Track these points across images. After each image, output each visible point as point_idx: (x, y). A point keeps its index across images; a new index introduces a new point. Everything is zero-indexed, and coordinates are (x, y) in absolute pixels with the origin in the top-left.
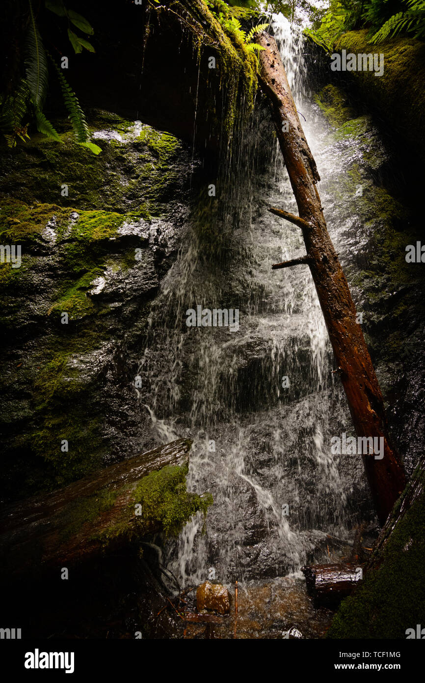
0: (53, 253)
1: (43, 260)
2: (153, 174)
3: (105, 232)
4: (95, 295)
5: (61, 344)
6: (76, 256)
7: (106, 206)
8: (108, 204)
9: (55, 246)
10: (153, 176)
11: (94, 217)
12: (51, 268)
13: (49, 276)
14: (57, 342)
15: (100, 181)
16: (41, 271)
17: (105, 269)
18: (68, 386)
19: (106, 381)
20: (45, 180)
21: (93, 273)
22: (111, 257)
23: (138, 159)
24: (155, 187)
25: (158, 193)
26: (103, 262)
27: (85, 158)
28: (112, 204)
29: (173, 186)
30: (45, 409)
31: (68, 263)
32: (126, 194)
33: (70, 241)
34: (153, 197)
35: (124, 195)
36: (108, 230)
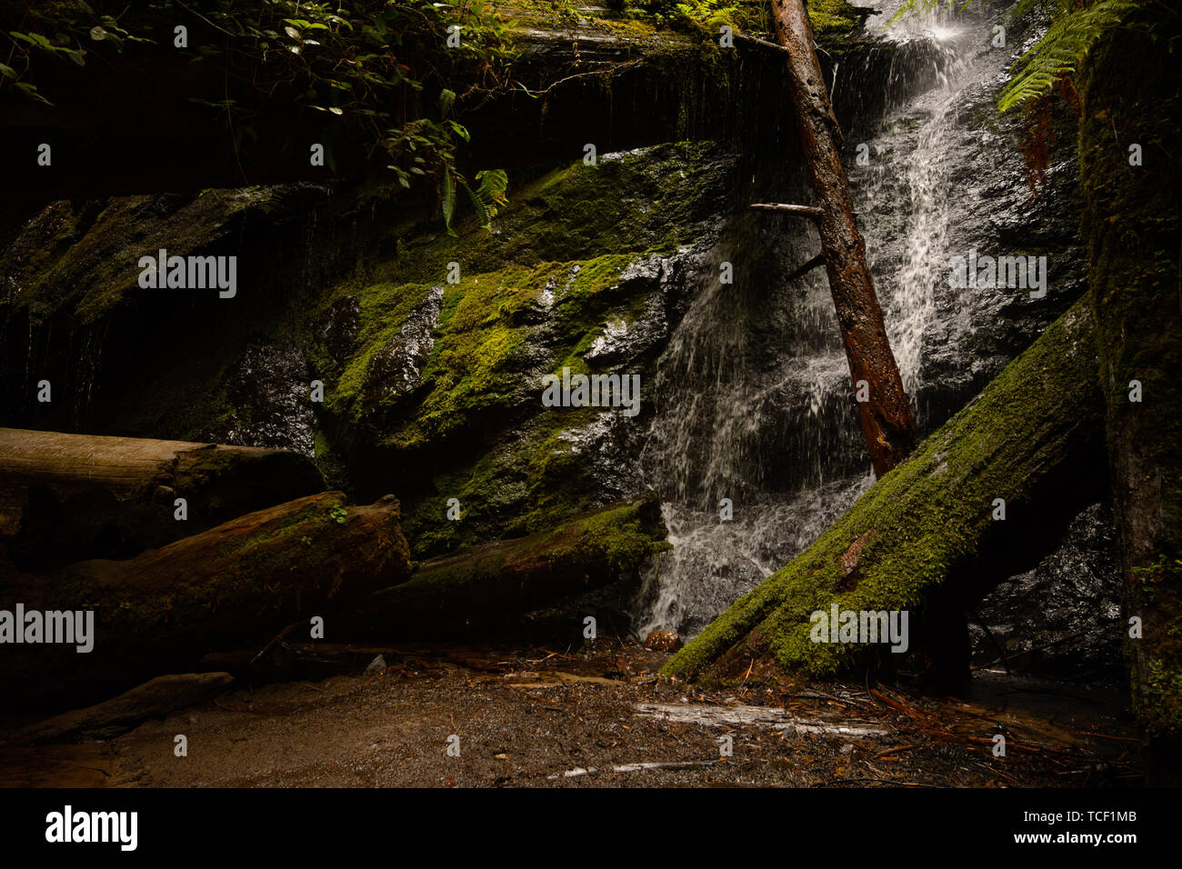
0: (549, 319)
1: (538, 329)
2: (682, 186)
3: (605, 281)
4: (591, 359)
5: (557, 420)
6: (572, 317)
7: (624, 246)
8: (625, 244)
9: (551, 310)
10: (683, 189)
11: (595, 265)
12: (547, 336)
13: (546, 346)
14: (554, 418)
15: (614, 216)
16: (537, 342)
17: (606, 327)
18: (557, 459)
19: (599, 454)
20: (549, 233)
21: (592, 334)
22: (613, 312)
23: (661, 170)
24: (686, 202)
25: (690, 209)
26: (603, 319)
27: (593, 192)
28: (629, 243)
29: (712, 193)
30: (538, 486)
31: (564, 327)
32: (648, 223)
33: (566, 301)
34: (684, 218)
35: (645, 226)
36: (609, 278)
